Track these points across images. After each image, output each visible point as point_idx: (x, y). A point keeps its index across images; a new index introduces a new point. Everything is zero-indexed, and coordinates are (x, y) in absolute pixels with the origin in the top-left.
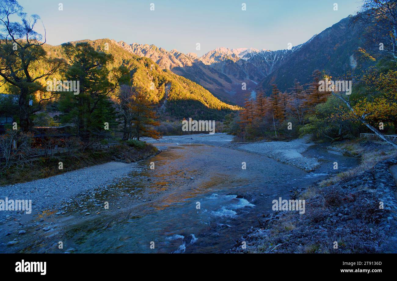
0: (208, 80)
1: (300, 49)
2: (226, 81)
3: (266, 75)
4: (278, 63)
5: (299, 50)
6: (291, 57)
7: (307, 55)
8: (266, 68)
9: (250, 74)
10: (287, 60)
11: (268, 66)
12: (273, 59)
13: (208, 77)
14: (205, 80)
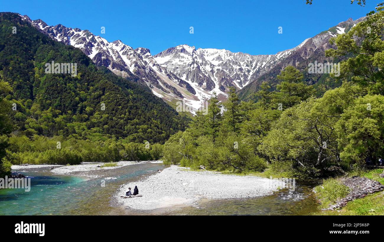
0: (164, 87)
1: (288, 56)
2: (189, 90)
3: (242, 87)
4: (258, 72)
5: (286, 57)
6: (275, 65)
7: (297, 64)
8: (241, 77)
9: (220, 84)
10: (269, 68)
11: (244, 74)
12: (252, 66)
13: (165, 84)
14: (160, 87)
